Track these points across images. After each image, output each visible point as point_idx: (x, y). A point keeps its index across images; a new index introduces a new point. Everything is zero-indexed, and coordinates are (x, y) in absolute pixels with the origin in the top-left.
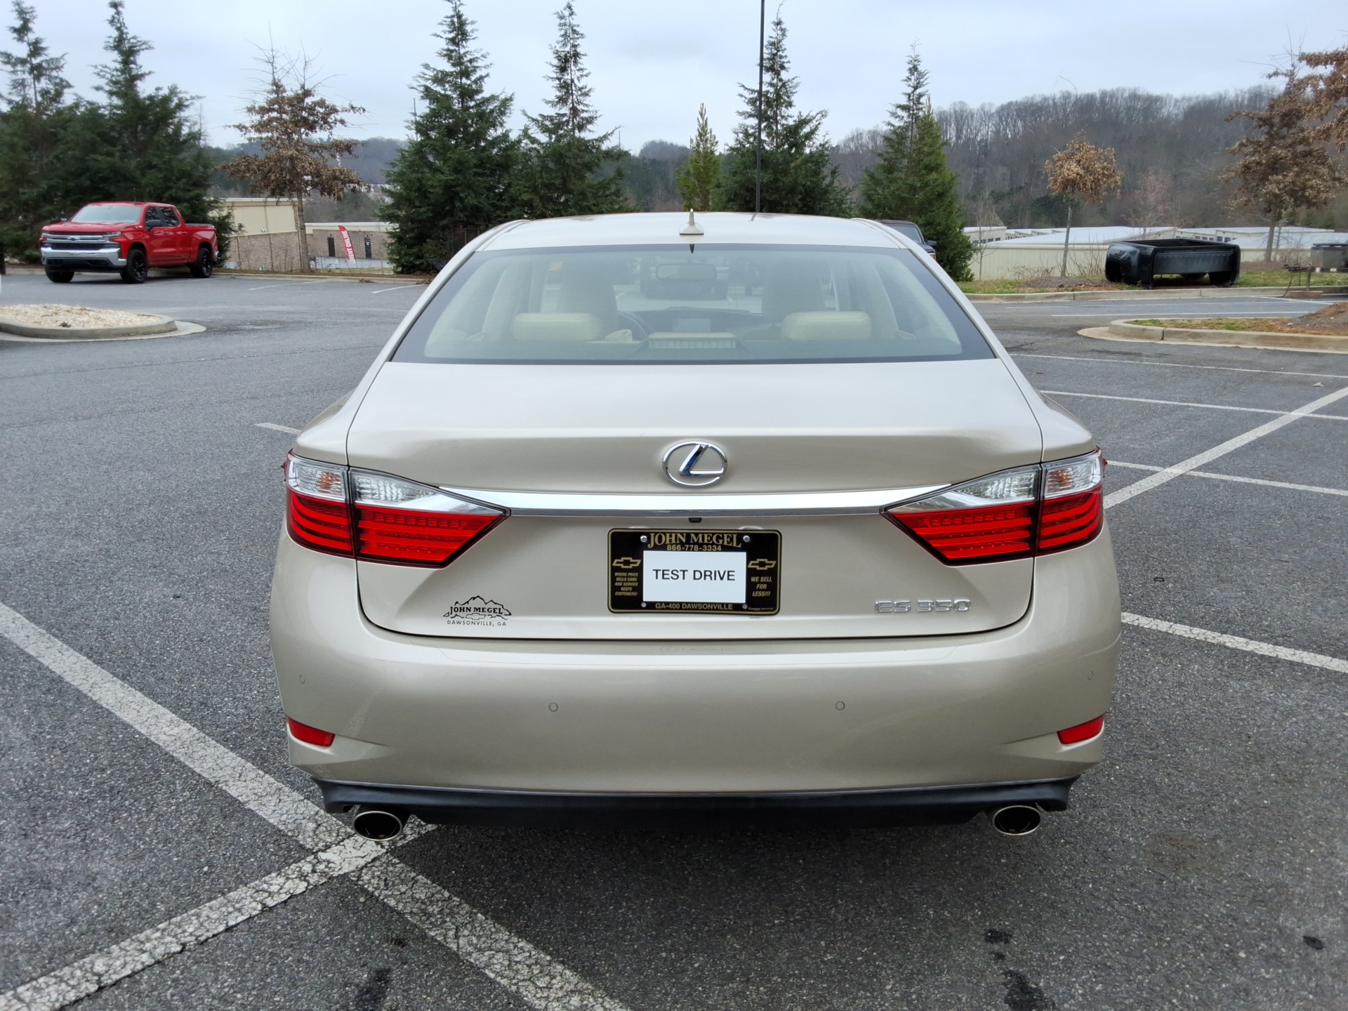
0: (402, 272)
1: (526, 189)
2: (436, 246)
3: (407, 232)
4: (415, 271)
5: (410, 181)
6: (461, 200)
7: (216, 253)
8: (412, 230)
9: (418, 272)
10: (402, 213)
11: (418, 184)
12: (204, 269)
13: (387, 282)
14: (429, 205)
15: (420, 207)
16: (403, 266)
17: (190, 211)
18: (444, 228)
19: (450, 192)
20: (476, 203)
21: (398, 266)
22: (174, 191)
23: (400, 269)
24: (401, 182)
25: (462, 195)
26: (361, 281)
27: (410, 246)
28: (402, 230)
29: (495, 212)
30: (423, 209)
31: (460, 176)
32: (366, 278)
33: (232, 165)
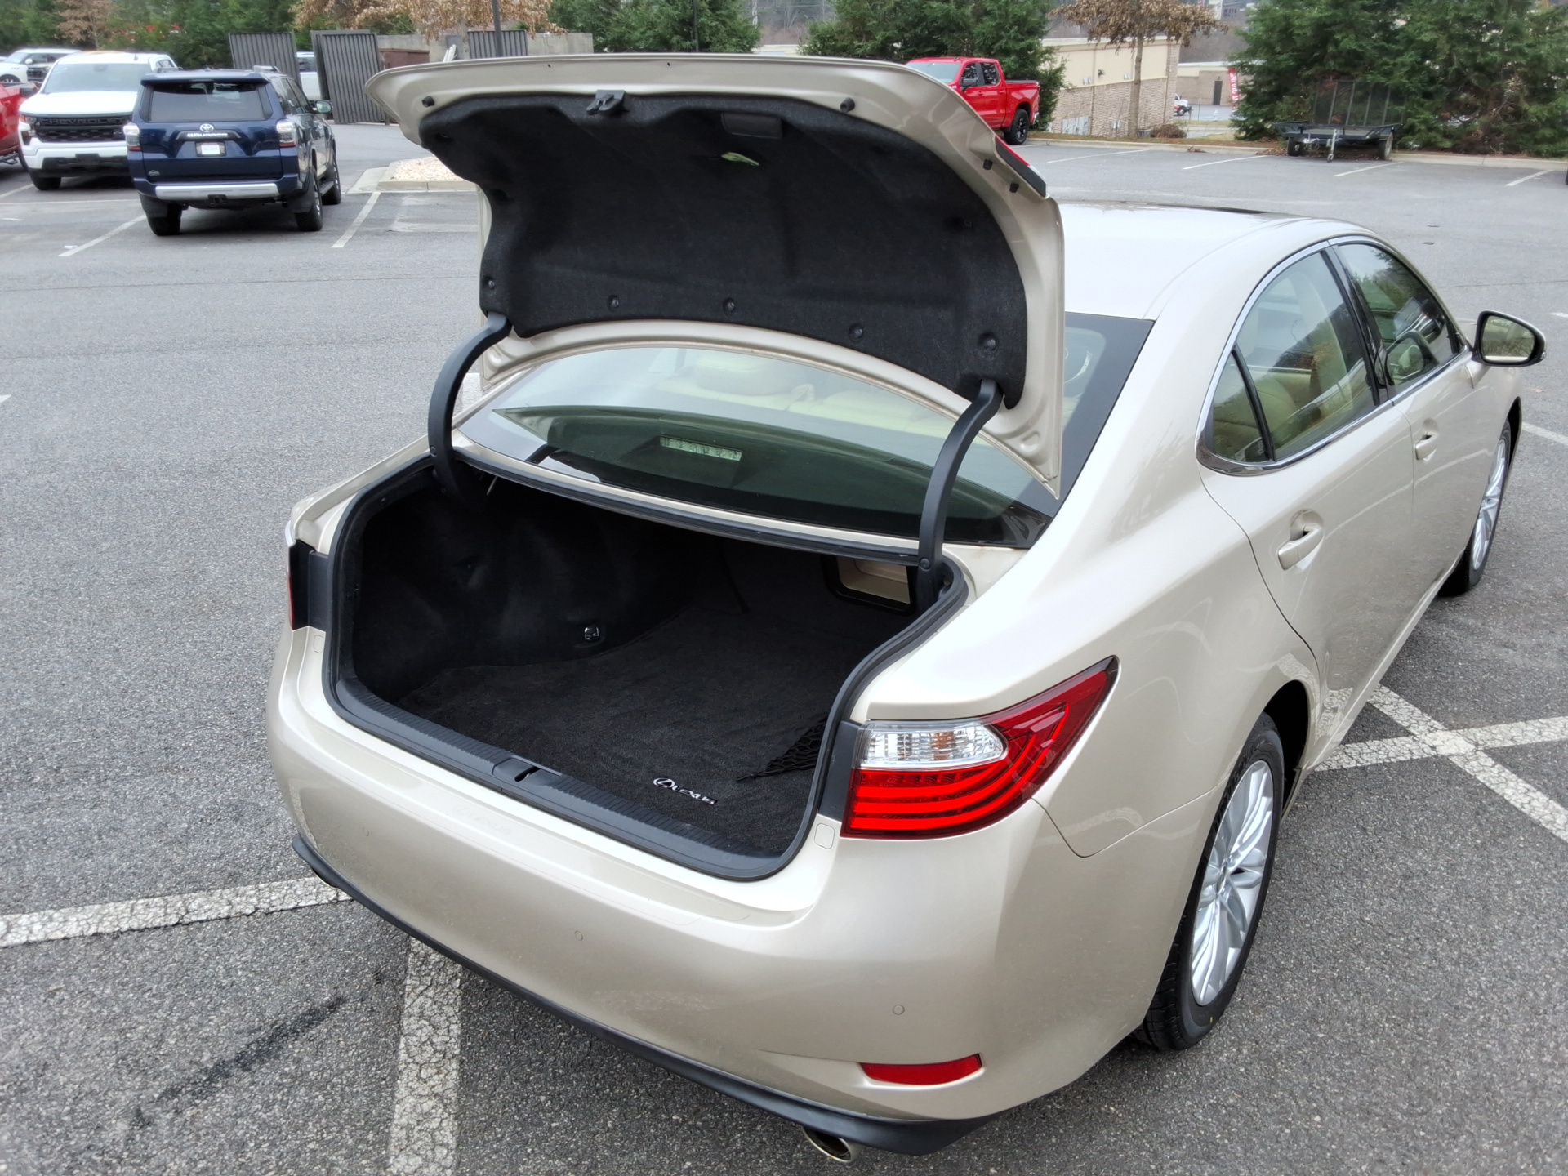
0: (1244, 139)
1: (1429, 27)
2: (1293, 104)
3: (1261, 86)
4: (1260, 137)
5: (1273, 20)
6: (1337, 43)
7: (1035, 115)
8: (1269, 83)
9: (1264, 139)
10: (1257, 62)
11: (1284, 23)
12: (1019, 134)
13: (1221, 151)
14: (1293, 50)
15: (1280, 53)
16: (1247, 130)
17: (1017, 66)
18: (1307, 81)
19: (1323, 33)
20: (1354, 47)
21: (1240, 131)
22: (1004, 41)
23: (1243, 134)
24: (1262, 21)
25: (1338, 37)
26: (1189, 150)
27: (1262, 105)
28: (1256, 82)
29: (1380, 58)
30: (1284, 56)
31: (1340, 12)
32: (1197, 146)
33: (1070, 8)
